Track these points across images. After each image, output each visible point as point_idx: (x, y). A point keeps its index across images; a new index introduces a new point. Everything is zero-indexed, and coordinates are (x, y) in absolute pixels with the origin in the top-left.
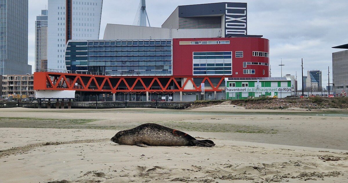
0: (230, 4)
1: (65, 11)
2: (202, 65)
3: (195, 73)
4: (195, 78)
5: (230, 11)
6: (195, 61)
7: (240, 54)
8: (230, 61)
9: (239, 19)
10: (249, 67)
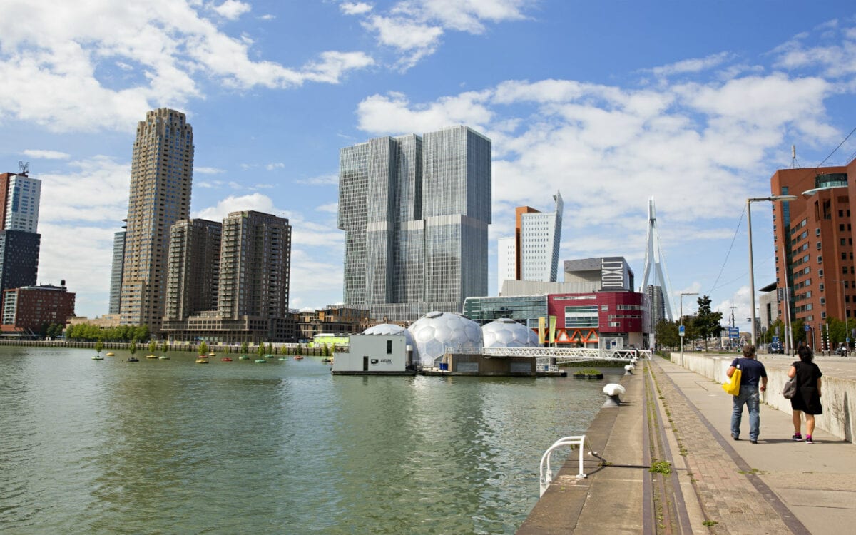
0: (606, 259)
1: (515, 250)
2: (573, 318)
3: (567, 325)
4: (568, 330)
5: (606, 266)
6: (567, 315)
7: (605, 308)
8: (596, 315)
9: (614, 272)
10: (613, 320)
